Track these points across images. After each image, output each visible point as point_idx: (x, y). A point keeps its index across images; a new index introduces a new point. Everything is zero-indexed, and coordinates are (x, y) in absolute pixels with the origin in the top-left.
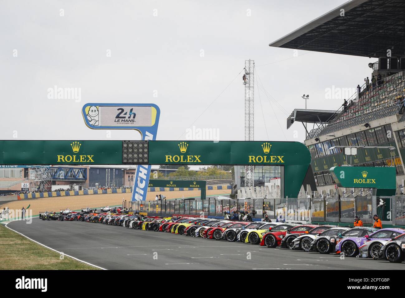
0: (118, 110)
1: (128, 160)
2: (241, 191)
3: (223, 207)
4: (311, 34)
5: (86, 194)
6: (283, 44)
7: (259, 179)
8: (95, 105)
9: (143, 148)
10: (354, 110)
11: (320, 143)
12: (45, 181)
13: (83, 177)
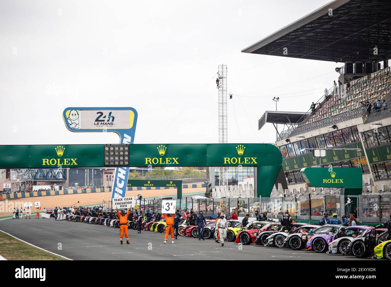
0: (98, 113)
1: (109, 163)
2: (216, 189)
3: (199, 205)
4: (281, 41)
5: (66, 193)
6: (254, 50)
7: (233, 178)
8: (76, 109)
9: (124, 151)
10: (322, 112)
11: (290, 143)
12: (26, 181)
13: (63, 177)
